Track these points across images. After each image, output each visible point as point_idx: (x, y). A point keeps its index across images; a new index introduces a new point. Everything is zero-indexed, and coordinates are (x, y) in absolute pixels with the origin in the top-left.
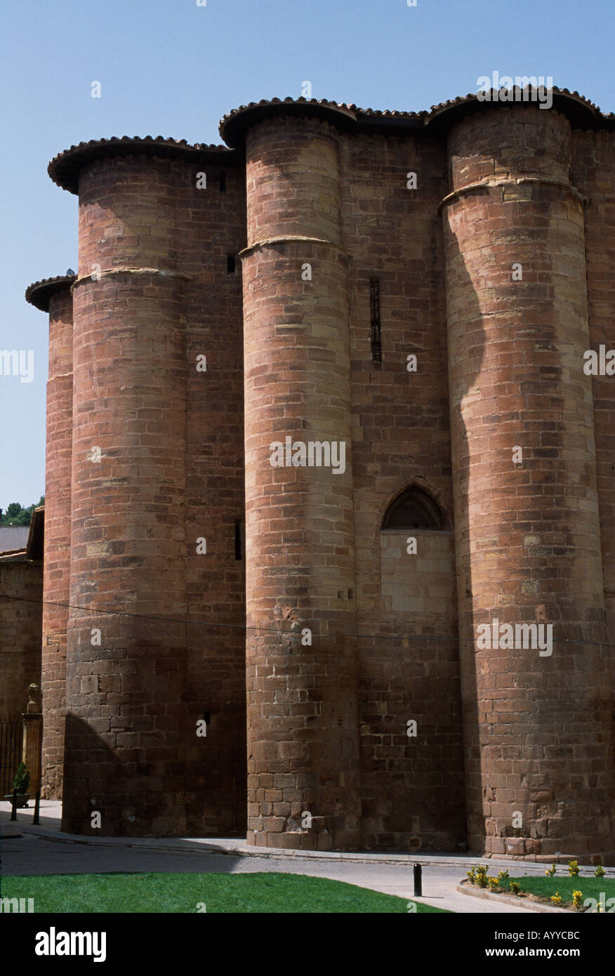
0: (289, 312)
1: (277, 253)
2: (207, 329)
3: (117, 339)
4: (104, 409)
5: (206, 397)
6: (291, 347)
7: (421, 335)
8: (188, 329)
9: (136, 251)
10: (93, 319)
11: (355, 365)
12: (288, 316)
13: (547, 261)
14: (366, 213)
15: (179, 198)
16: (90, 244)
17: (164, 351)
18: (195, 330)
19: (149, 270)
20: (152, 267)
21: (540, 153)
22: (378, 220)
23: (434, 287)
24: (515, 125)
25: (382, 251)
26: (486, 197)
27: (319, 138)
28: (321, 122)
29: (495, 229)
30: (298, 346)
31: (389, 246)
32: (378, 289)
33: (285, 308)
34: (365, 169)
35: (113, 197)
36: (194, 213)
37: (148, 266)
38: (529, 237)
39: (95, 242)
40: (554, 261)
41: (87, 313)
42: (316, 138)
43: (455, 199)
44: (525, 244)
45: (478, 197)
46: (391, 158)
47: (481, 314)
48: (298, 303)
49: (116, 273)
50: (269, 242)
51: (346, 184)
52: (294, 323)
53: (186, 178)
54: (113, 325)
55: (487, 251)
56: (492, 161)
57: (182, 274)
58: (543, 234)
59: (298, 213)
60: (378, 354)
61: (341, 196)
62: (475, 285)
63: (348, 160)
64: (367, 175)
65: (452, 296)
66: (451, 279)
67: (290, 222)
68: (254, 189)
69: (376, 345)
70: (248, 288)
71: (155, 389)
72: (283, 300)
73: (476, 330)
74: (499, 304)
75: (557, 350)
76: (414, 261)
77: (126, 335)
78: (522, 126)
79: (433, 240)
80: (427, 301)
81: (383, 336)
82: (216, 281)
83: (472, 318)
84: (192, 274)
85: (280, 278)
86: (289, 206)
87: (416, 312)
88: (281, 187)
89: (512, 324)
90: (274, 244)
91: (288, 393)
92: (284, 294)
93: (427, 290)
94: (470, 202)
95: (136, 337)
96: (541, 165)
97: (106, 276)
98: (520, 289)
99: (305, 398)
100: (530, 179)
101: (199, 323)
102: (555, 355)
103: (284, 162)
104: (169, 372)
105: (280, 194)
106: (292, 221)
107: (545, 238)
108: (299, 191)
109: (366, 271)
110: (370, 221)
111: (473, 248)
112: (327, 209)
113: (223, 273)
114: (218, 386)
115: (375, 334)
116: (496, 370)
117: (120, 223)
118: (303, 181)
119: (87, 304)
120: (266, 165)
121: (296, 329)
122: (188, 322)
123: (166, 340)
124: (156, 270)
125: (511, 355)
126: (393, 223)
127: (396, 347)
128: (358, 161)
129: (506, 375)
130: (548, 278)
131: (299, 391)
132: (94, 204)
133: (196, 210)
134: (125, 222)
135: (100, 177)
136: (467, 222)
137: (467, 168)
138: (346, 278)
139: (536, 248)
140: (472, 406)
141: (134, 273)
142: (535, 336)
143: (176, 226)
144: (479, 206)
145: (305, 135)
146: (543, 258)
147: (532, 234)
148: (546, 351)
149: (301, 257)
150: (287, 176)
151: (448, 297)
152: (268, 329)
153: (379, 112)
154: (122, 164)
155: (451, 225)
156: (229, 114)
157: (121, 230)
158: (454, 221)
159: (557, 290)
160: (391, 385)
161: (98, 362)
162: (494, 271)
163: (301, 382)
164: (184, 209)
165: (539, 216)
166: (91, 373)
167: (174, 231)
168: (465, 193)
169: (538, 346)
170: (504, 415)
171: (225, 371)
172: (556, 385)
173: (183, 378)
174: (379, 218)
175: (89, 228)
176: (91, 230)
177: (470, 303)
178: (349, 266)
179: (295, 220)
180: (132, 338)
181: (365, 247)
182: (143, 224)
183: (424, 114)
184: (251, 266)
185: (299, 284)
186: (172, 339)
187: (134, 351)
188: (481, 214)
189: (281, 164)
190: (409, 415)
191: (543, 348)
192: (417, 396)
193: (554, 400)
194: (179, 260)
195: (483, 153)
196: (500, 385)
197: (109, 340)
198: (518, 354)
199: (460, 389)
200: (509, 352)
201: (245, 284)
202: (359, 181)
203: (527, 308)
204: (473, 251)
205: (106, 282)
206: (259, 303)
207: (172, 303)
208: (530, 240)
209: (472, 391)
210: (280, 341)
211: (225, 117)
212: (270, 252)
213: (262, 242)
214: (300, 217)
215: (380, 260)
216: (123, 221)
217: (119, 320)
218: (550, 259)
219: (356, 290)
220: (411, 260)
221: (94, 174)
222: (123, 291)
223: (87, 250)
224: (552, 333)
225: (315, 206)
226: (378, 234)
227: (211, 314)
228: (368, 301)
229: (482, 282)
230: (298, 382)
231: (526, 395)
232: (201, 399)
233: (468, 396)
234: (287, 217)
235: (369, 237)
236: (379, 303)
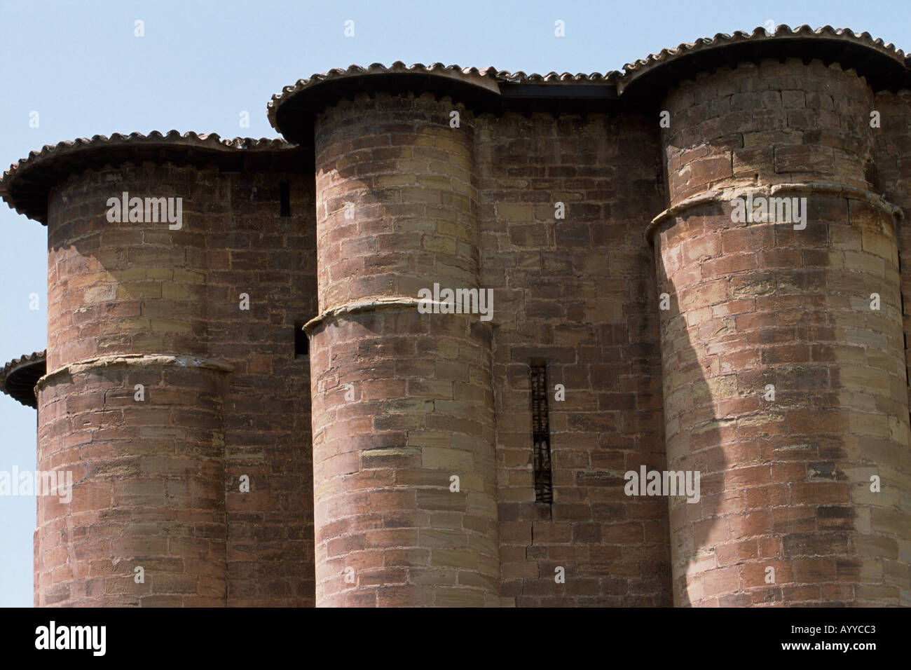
0: (382, 428)
1: (362, 327)
2: (260, 455)
3: (106, 478)
4: (85, 598)
5: (260, 571)
6: (386, 488)
7: (622, 456)
8: (228, 456)
9: (137, 326)
10: (67, 444)
11: (506, 513)
12: (381, 435)
13: (827, 325)
14: (522, 249)
15: (210, 231)
16: (63, 315)
17: (185, 496)
18: (240, 457)
19: (159, 357)
20: (163, 352)
21: (812, 138)
22: (542, 261)
23: (644, 371)
24: (766, 94)
25: (551, 312)
26: (717, 217)
27: (433, 127)
28: (438, 99)
29: (734, 274)
30: (399, 487)
31: (563, 303)
32: (544, 378)
33: (376, 421)
34: (520, 173)
35: (99, 235)
36: (236, 256)
37: (158, 352)
38: (794, 284)
39: (70, 312)
40: (838, 323)
41: (57, 435)
42: (429, 126)
43: (668, 222)
44: (787, 298)
45: (705, 218)
46: (564, 152)
47: (715, 420)
48: (398, 412)
49: (103, 366)
50: (349, 309)
51: (486, 201)
52: (393, 447)
53: (222, 197)
54: (99, 454)
55: (721, 311)
56: (728, 155)
57: (215, 362)
58: (818, 278)
59: (398, 257)
60: (546, 491)
61: (479, 222)
62: (704, 369)
63: (489, 160)
64: (523, 183)
65: (669, 388)
66: (669, 360)
67: (385, 274)
68: (326, 217)
69: (543, 476)
70: (316, 387)
71: (170, 560)
72: (373, 407)
73: (707, 448)
74: (744, 401)
75: (846, 478)
76: (609, 326)
77: (121, 471)
78: (777, 94)
79: (642, 288)
80: (633, 396)
81: (554, 459)
82: (275, 371)
83: (701, 426)
84: (234, 360)
85: (367, 370)
86: (383, 247)
87: (612, 416)
88: (368, 215)
89: (766, 435)
90: (356, 311)
91: (382, 568)
92: (373, 397)
93: (631, 376)
94: (692, 226)
95: (138, 474)
96: (813, 159)
97: (88, 371)
98: (779, 374)
99: (412, 576)
100: (792, 185)
101: (246, 444)
102: (843, 485)
103: (373, 170)
104: (194, 531)
105: (366, 227)
106: (387, 271)
107: (822, 284)
108: (399, 220)
109: (523, 348)
110: (529, 261)
111: (699, 304)
112: (450, 247)
113: (286, 356)
114: (280, 552)
115: (541, 456)
116: (739, 515)
117: (112, 279)
118: (406, 203)
119: (58, 419)
120: (345, 177)
121: (396, 457)
122: (227, 443)
123: (188, 478)
124: (172, 358)
125: (765, 490)
126: (569, 263)
127: (578, 477)
128: (506, 161)
129: (757, 523)
130: (828, 354)
131: (401, 563)
132: (68, 247)
133: (239, 251)
134: (120, 279)
135: (79, 203)
136: (689, 261)
137: (688, 168)
138: (488, 363)
139: (807, 303)
140: (703, 579)
141: (133, 365)
142: (806, 455)
143: (205, 280)
144: (707, 233)
145: (409, 122)
146: (819, 319)
147: (798, 280)
148: (828, 480)
149: (402, 332)
150: (379, 195)
151: (665, 389)
152: (348, 459)
153: (537, 78)
154: (115, 178)
155: (665, 265)
156: (280, 93)
157: (113, 292)
158: (670, 258)
159: (844, 374)
160: (569, 544)
161: (75, 517)
162: (734, 345)
163: (405, 548)
164: (219, 250)
165: (811, 247)
166: (65, 537)
167: (201, 290)
168: (685, 211)
169: (813, 472)
170: (754, 594)
171: (290, 524)
172: (845, 539)
173: (220, 540)
174: (544, 255)
175: (62, 288)
176: (65, 292)
177: (696, 401)
178: (493, 341)
179: (393, 270)
180: (131, 475)
181: (522, 307)
182: (149, 280)
183: (614, 76)
184: (321, 350)
185: (399, 380)
186: (200, 474)
187: (135, 497)
188: (710, 248)
189: (368, 175)
190: (601, 595)
191: (823, 475)
192: (616, 562)
193: (842, 564)
194: (211, 337)
195: (714, 143)
196: (746, 542)
197: (91, 480)
198: (778, 487)
199: (684, 549)
200: (761, 485)
201: (313, 380)
202: (509, 195)
203: (792, 407)
204: (699, 312)
205: (87, 381)
206: (333, 414)
207: (197, 413)
208: (795, 290)
209: (703, 553)
210: (369, 478)
211: (274, 98)
212: (351, 325)
213: (338, 308)
214: (403, 264)
215: (548, 328)
216: (115, 277)
217: (109, 445)
218: (832, 320)
219: (505, 383)
220: (603, 326)
221: (70, 198)
222: (115, 396)
223: (58, 324)
224: (838, 449)
225: (428, 243)
226: (543, 284)
227: (268, 428)
228: (527, 402)
229: (715, 364)
230: (399, 547)
231: (793, 557)
232: (250, 576)
233: (696, 561)
234: (379, 264)
235: (526, 290)
236: (546, 403)
